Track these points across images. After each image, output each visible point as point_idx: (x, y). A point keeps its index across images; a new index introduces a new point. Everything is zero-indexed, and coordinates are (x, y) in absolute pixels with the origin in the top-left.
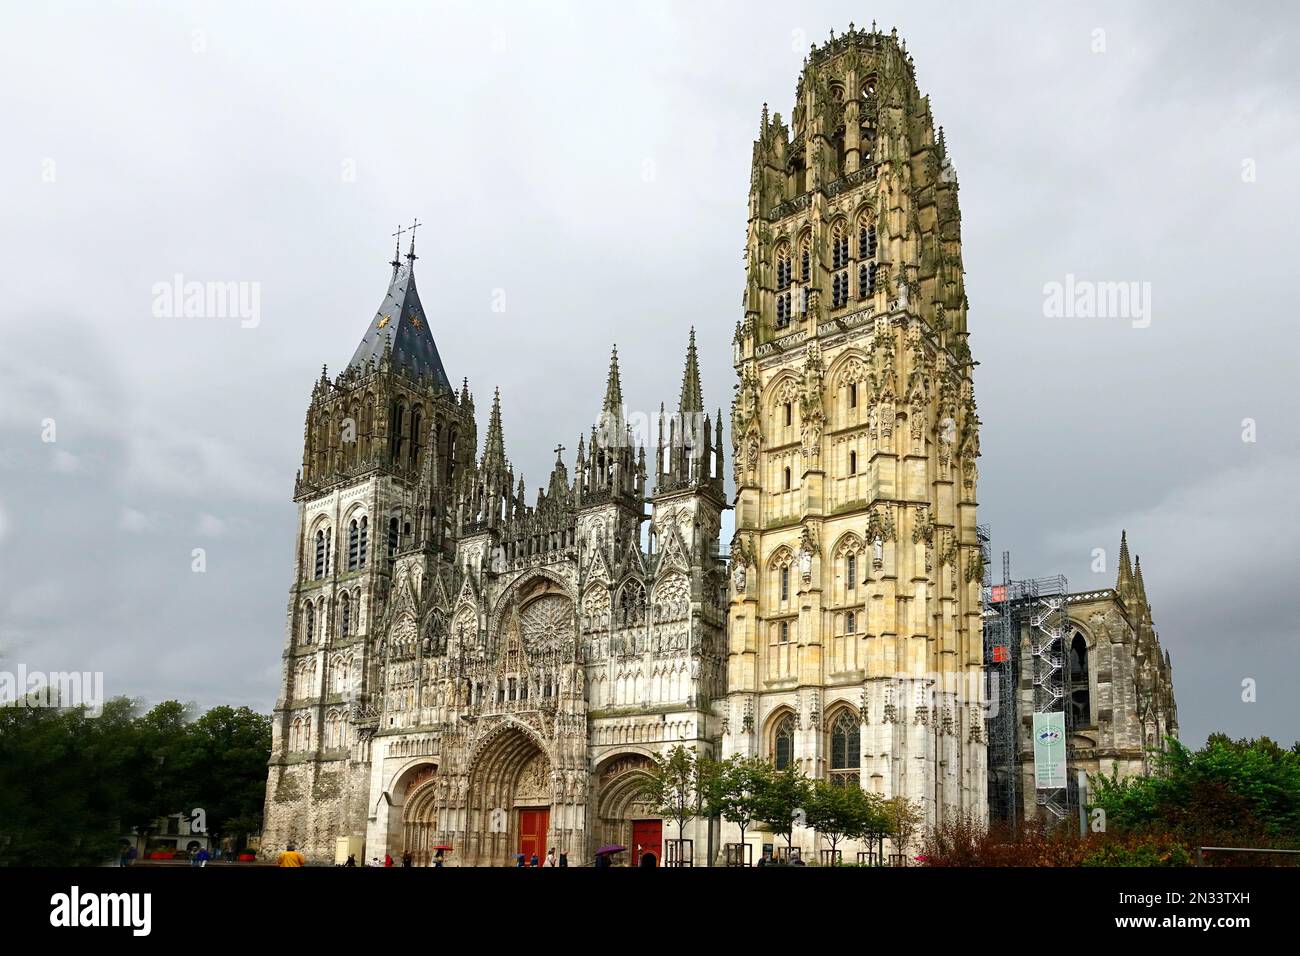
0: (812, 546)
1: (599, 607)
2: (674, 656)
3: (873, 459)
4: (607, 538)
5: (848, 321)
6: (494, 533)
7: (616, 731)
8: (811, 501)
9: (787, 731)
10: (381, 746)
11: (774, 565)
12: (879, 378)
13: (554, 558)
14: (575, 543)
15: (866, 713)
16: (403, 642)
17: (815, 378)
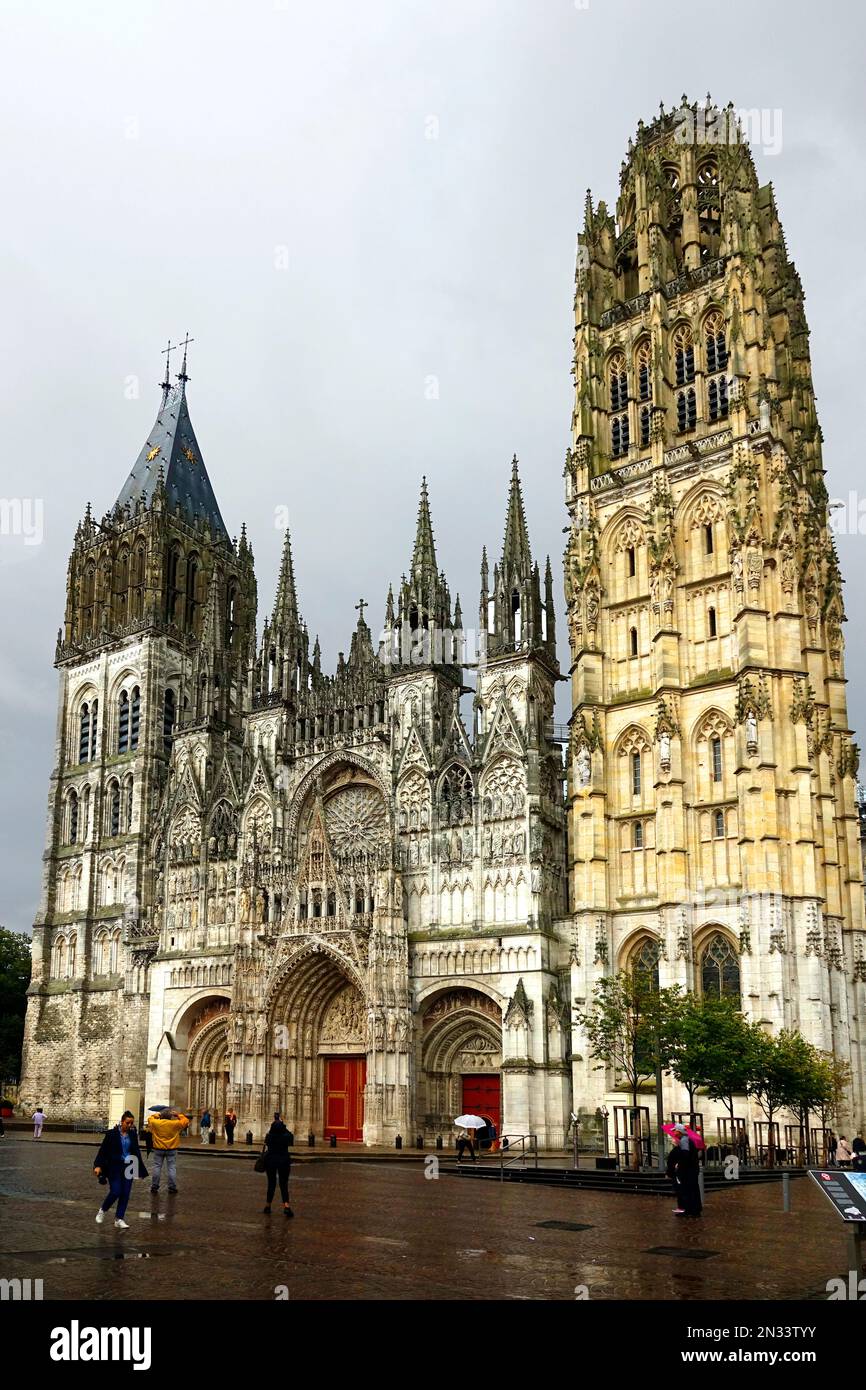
0: (668, 726)
1: (416, 801)
2: (509, 864)
3: (740, 616)
4: (423, 714)
5: (701, 447)
6: (290, 707)
7: (443, 958)
8: (666, 669)
9: (645, 962)
10: (160, 973)
11: (623, 750)
12: (743, 515)
13: (360, 739)
14: (386, 721)
15: (748, 939)
16: (185, 842)
17: (665, 516)
